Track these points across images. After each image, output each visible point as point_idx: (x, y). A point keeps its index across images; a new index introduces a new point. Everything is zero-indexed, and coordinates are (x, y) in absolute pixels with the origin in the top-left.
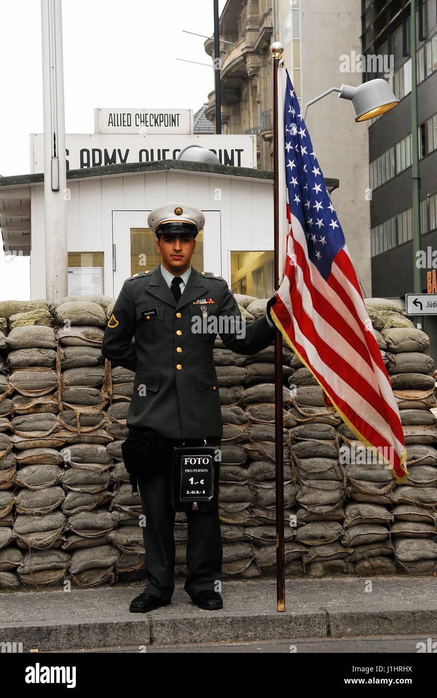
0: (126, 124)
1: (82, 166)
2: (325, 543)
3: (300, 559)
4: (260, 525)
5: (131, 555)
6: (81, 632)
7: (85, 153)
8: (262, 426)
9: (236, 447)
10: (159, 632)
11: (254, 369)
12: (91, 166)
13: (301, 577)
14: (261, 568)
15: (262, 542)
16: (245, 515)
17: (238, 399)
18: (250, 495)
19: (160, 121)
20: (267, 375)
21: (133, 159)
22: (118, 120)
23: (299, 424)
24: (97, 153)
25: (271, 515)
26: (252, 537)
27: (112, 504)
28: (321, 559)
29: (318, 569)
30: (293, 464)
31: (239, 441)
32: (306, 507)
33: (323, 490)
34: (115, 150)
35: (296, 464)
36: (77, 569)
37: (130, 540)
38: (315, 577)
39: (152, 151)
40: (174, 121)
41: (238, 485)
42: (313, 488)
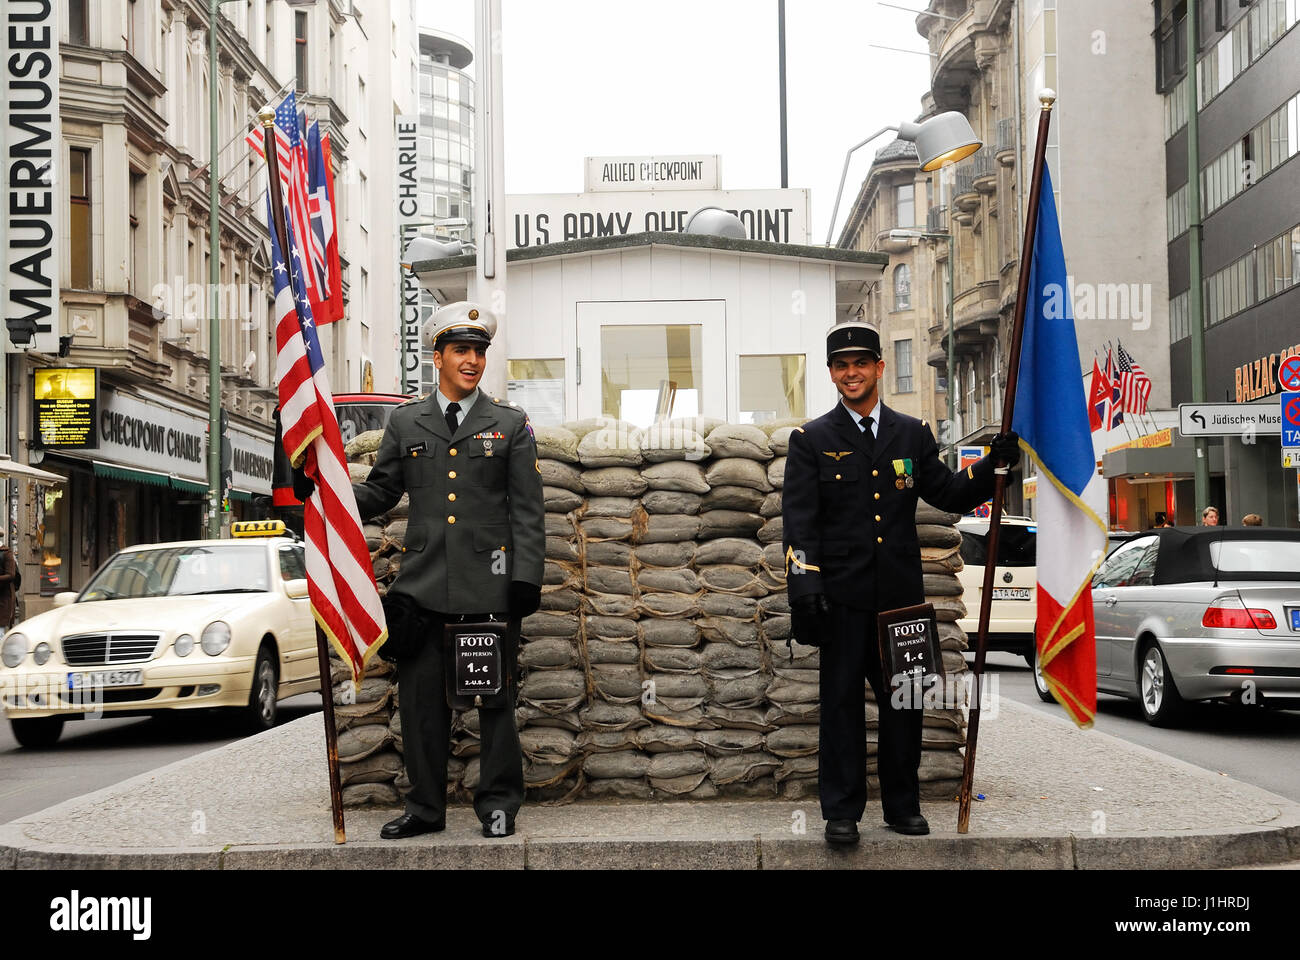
0: (627, 177)
1: (566, 239)
2: (805, 754)
3: (770, 775)
4: (717, 729)
5: (544, 764)
6: (436, 856)
7: (571, 220)
8: (720, 596)
9: (685, 623)
10: (537, 859)
11: (711, 519)
12: (579, 237)
13: (772, 799)
14: (718, 786)
15: (718, 751)
16: (696, 715)
17: (689, 558)
18: (702, 688)
19: (675, 173)
20: (727, 528)
21: (636, 227)
22: (617, 172)
23: (771, 593)
24: (587, 219)
25: (731, 715)
26: (707, 744)
27: (519, 698)
28: (801, 775)
29: (795, 788)
30: (762, 647)
31: (690, 615)
32: (779, 705)
33: (802, 682)
34: (612, 214)
35: (766, 648)
36: (472, 783)
37: (541, 745)
38: (791, 799)
39: (663, 213)
40: (694, 171)
41: (687, 674)
42: (789, 680)
